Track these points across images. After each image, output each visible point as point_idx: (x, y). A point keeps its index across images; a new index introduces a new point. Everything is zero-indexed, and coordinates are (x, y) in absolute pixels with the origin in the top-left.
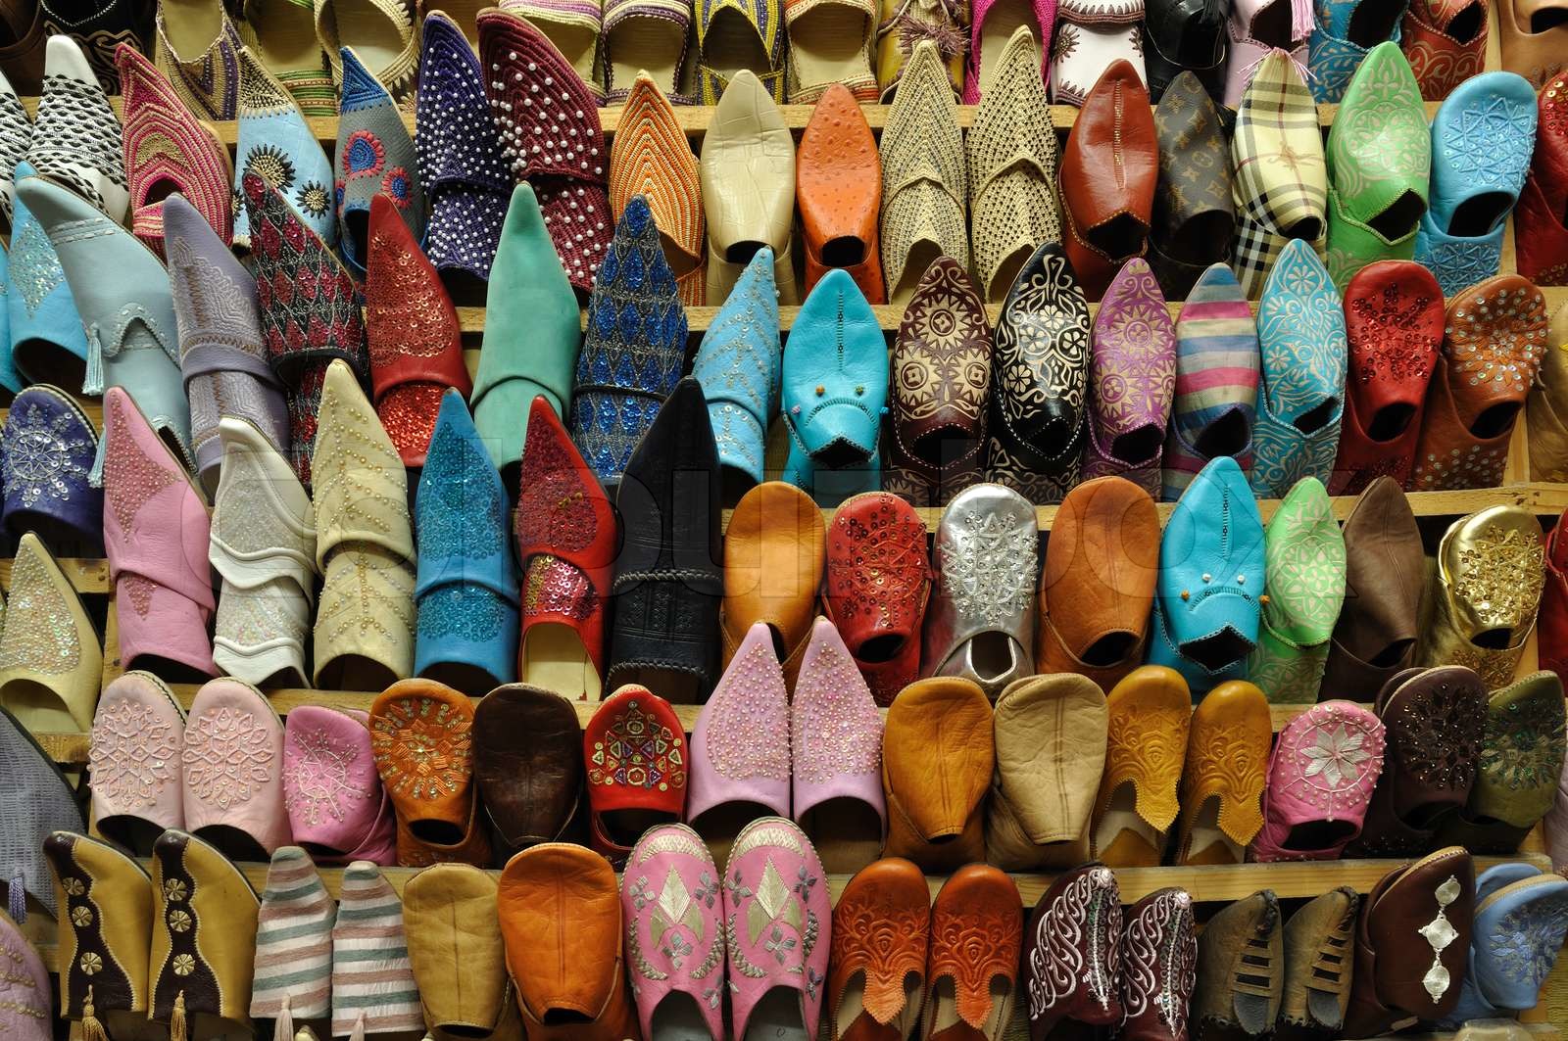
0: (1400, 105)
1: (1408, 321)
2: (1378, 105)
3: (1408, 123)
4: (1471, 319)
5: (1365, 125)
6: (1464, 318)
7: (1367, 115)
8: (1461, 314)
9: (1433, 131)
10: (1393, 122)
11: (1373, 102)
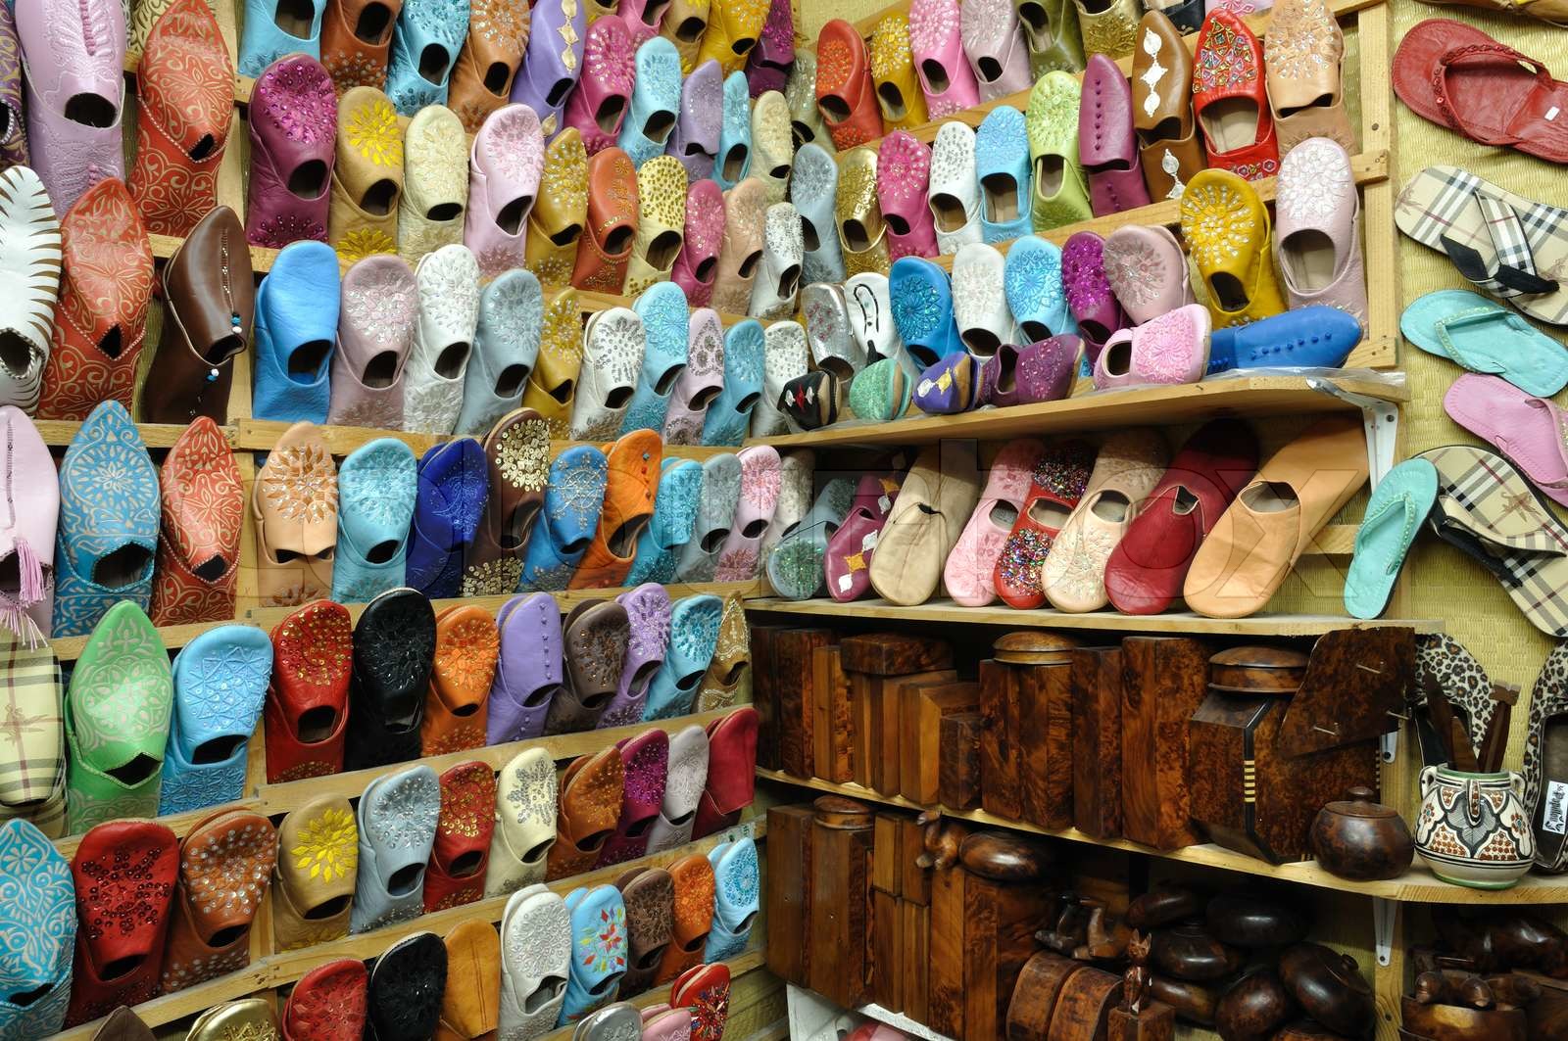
0: (140, 656)
1: (143, 871)
2: (118, 659)
3: (149, 673)
4: (204, 856)
5: (105, 679)
6: (198, 855)
7: (106, 670)
8: (194, 852)
9: (176, 678)
10: (135, 673)
11: (113, 658)
